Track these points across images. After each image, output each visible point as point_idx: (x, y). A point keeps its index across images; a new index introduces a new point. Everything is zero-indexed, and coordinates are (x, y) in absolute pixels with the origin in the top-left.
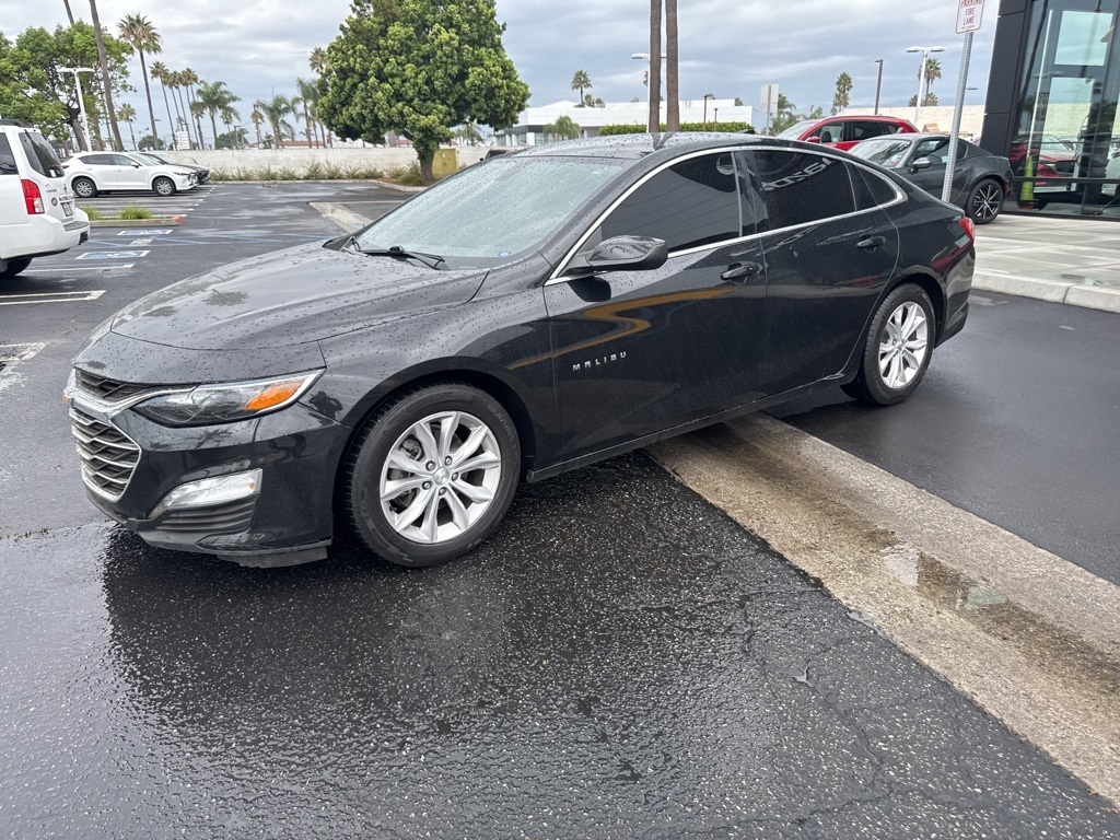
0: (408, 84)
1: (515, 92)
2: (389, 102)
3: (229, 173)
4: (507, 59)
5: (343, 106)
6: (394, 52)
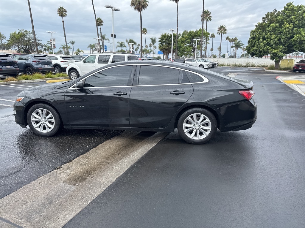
0: (272, 41)
2: (264, 46)
3: (225, 64)
5: (252, 47)
6: (270, 32)
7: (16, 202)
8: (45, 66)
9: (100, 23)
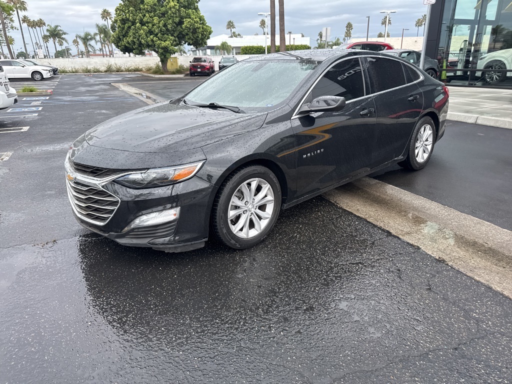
0: (155, 27)
1: (206, 30)
2: (146, 35)
3: (67, 69)
4: (201, 15)
5: (124, 37)
6: (148, 11)
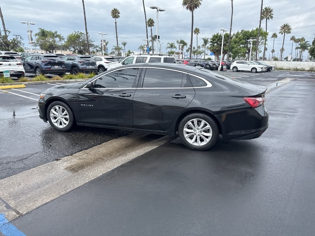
7: (12, 183)
8: (90, 66)
9: (151, 23)
